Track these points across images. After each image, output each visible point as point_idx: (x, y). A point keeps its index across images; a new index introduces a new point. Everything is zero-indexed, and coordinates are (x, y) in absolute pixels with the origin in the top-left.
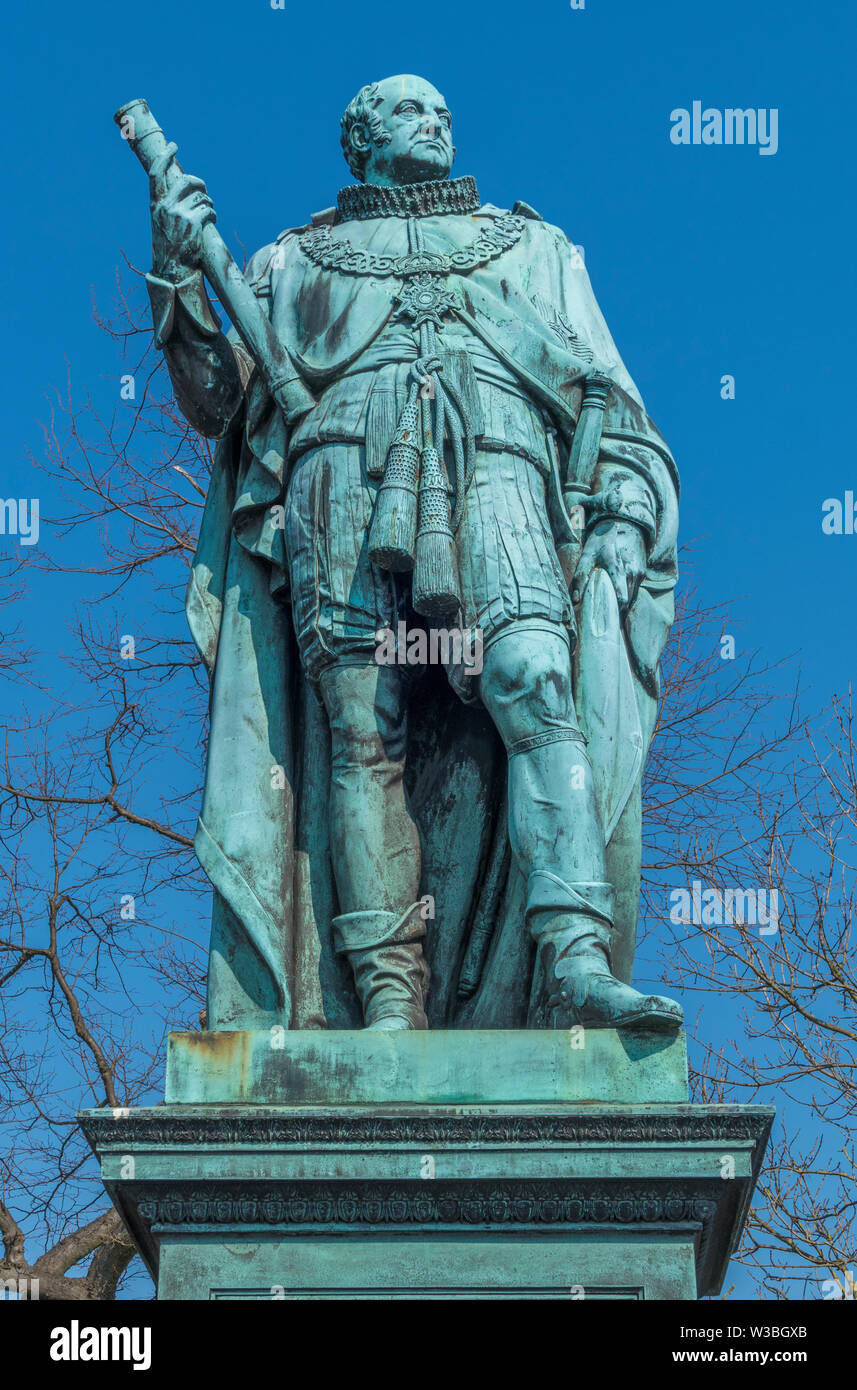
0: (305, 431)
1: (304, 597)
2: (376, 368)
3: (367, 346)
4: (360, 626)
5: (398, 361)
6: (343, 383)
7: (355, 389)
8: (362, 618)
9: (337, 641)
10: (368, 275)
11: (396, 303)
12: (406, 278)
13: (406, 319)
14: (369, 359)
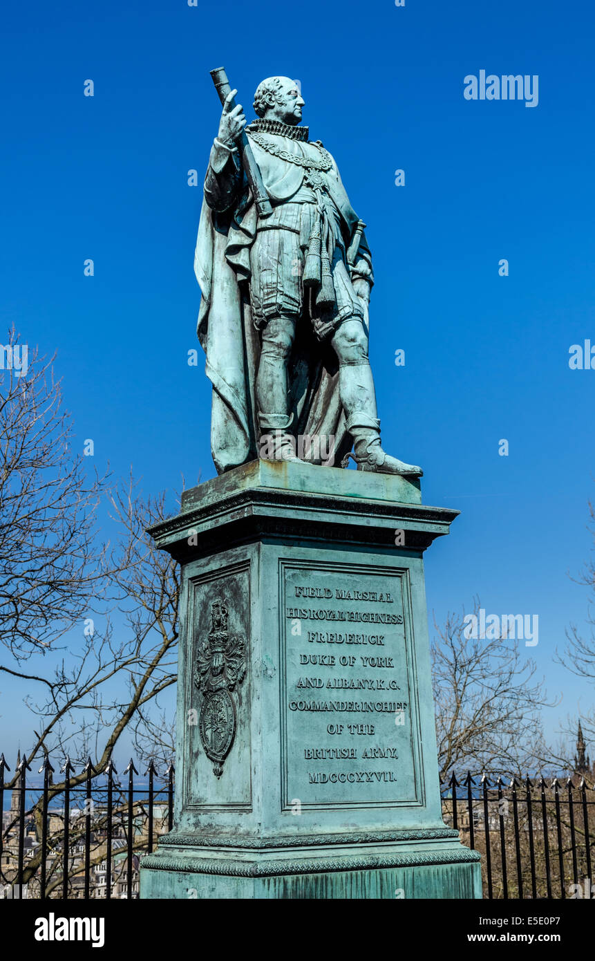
0: (269, 222)
1: (268, 288)
2: (302, 203)
3: (296, 193)
4: (293, 305)
5: (309, 203)
6: (285, 206)
7: (292, 210)
8: (293, 302)
9: (284, 309)
10: (292, 162)
11: (305, 178)
12: (306, 168)
13: (309, 185)
14: (296, 199)
